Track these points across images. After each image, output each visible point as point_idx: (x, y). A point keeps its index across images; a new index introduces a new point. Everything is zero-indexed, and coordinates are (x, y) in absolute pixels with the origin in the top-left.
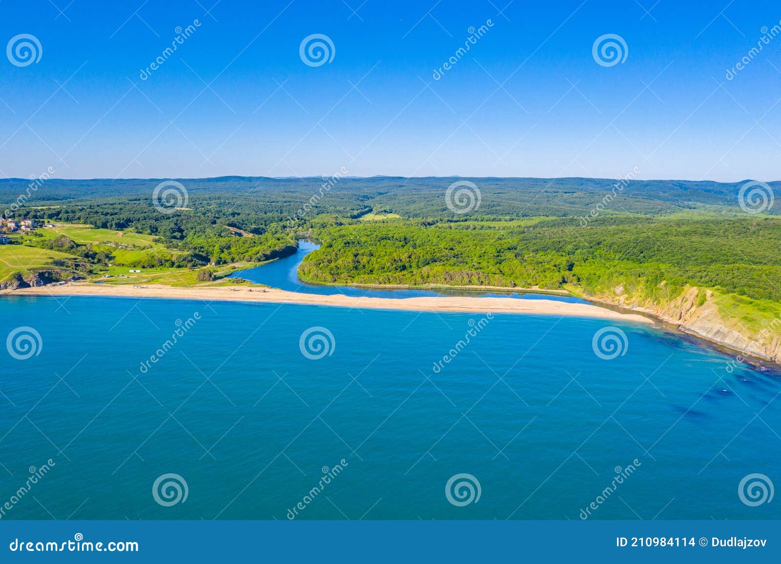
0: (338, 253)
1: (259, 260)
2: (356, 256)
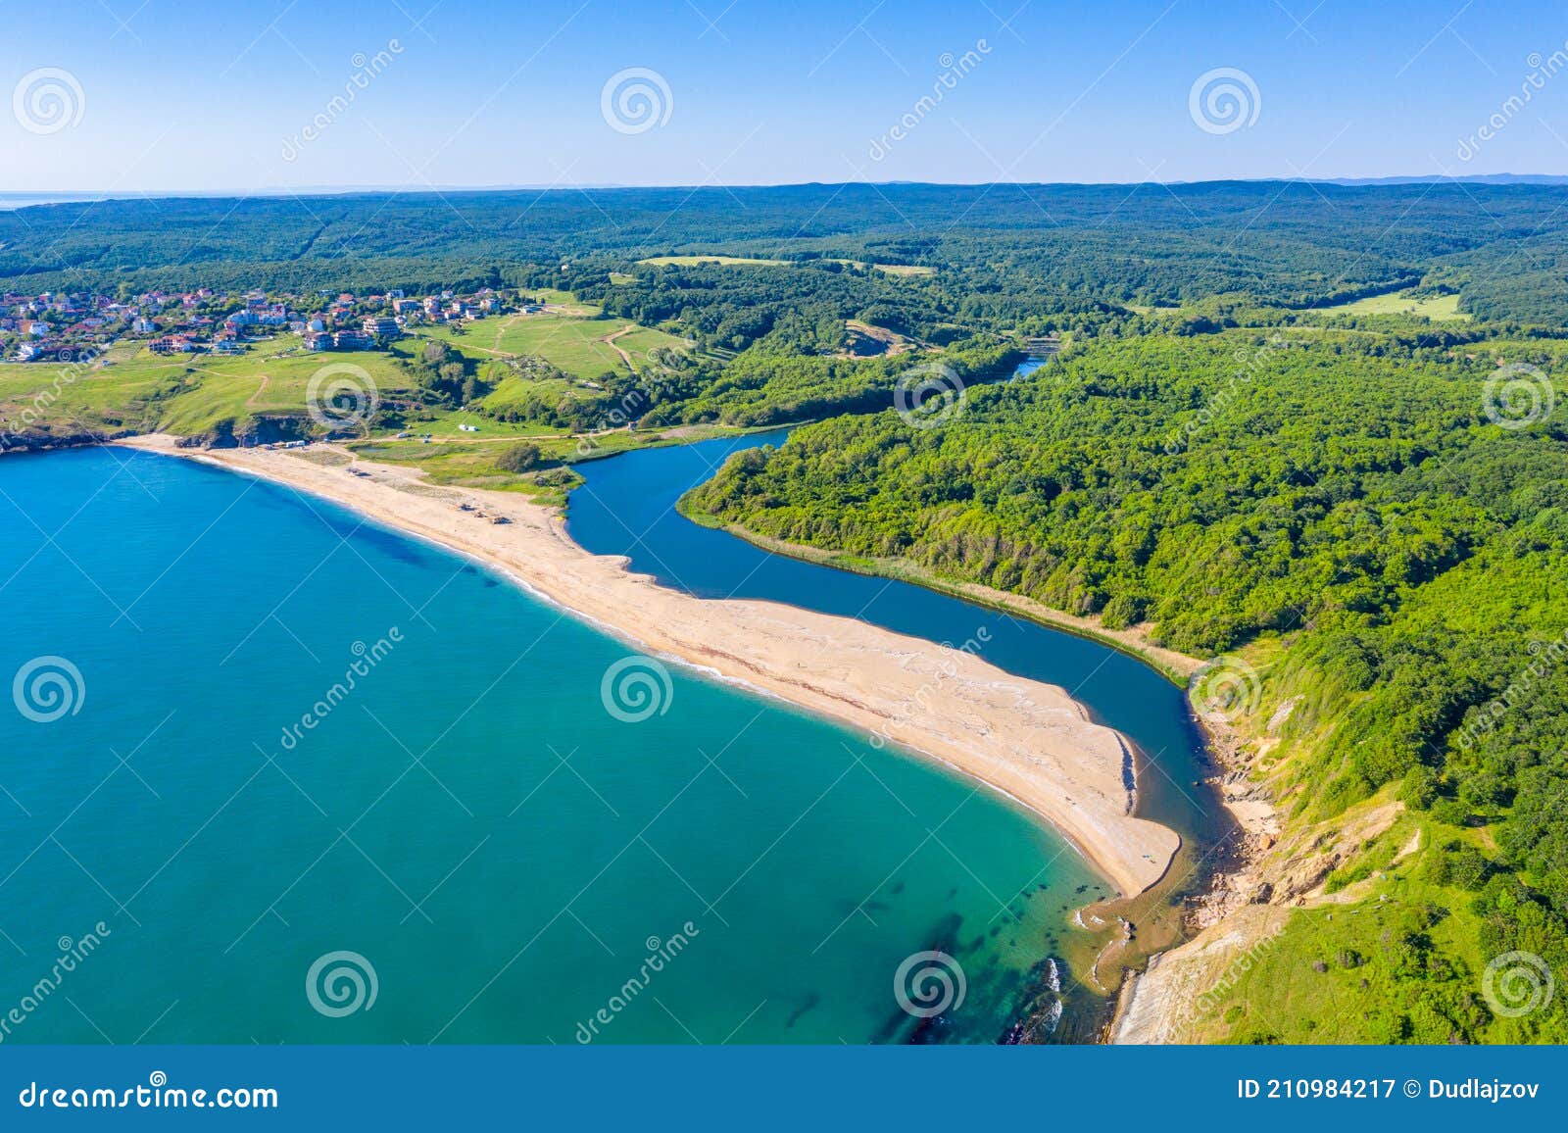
1: (749, 423)
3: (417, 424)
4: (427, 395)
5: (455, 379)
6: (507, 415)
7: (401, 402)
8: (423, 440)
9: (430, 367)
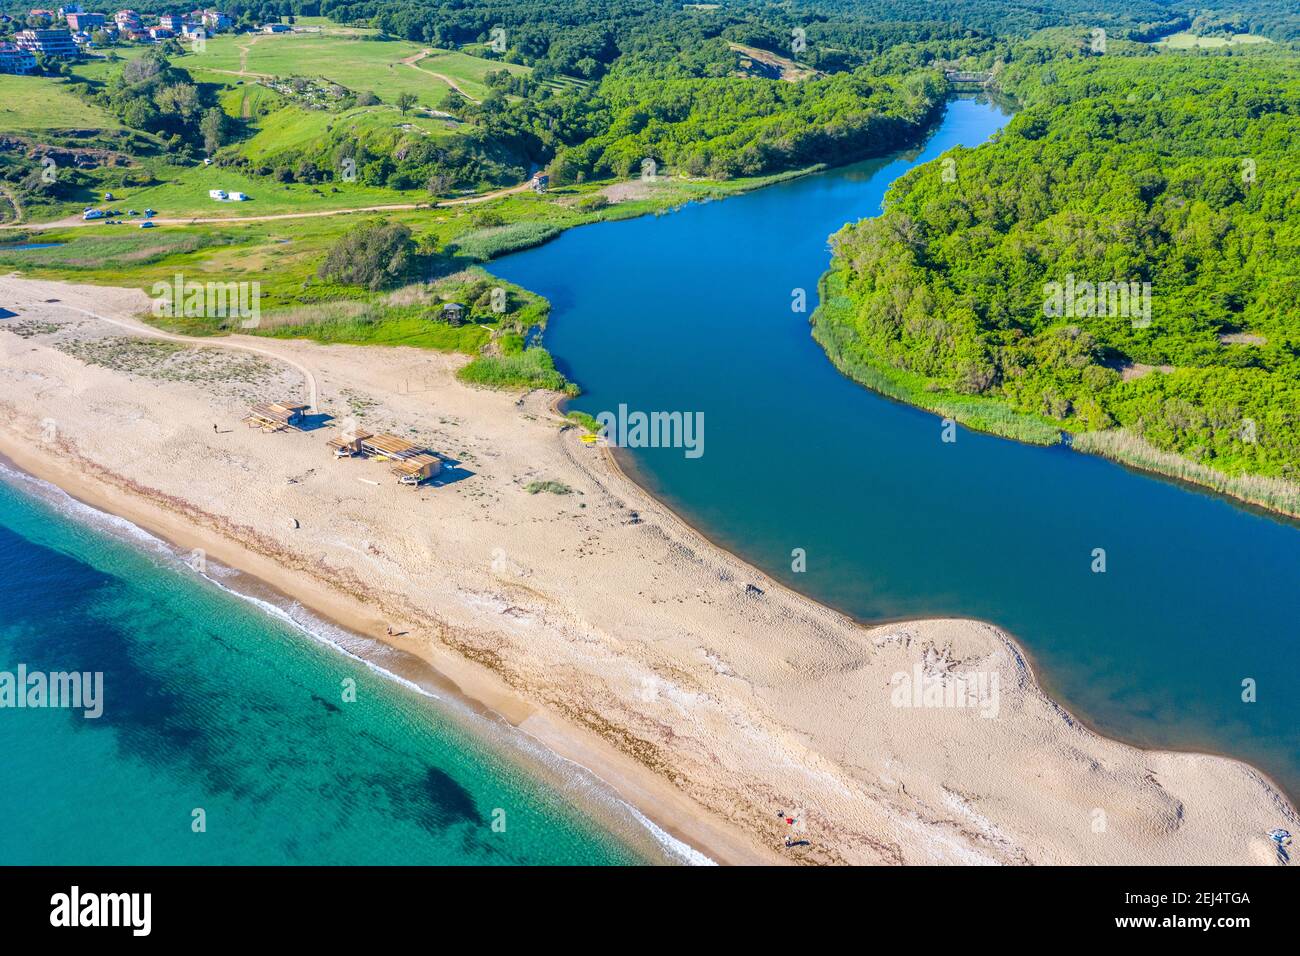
0: (1058, 173)
1: (737, 173)
2: (1149, 195)
3: (122, 192)
4: (138, 138)
5: (186, 112)
6: (298, 168)
7: (88, 152)
8: (139, 223)
9: (136, 94)
